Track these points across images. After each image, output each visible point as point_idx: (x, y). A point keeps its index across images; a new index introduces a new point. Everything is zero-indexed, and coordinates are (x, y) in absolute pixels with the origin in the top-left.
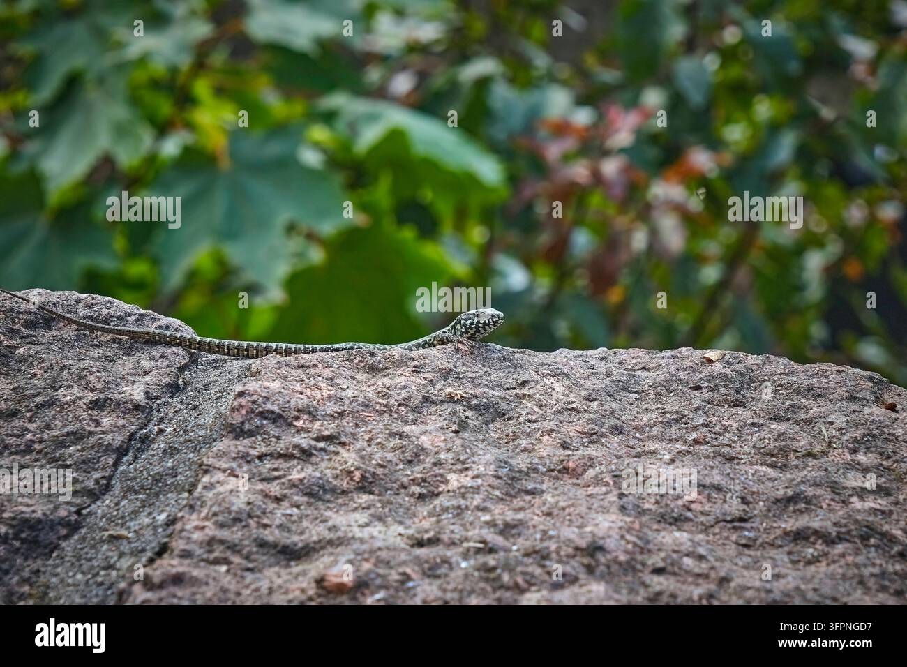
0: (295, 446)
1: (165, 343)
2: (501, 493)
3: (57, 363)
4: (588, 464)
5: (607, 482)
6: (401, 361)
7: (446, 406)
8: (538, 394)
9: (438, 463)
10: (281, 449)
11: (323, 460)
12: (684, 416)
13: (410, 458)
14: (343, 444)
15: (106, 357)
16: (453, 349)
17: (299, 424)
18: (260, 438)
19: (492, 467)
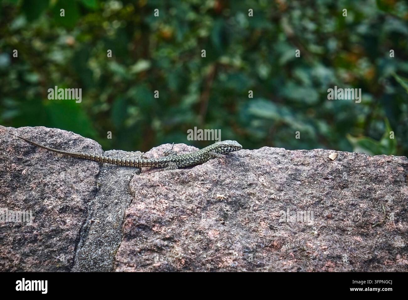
0: (155, 245)
1: (88, 159)
2: (246, 269)
3: (42, 181)
4: (283, 243)
5: (291, 255)
6: (196, 178)
7: (217, 204)
8: (257, 193)
9: (217, 250)
10: (149, 247)
11: (167, 252)
12: (322, 200)
13: (205, 247)
14: (175, 241)
15: (62, 168)
16: (217, 162)
17: (155, 229)
18: (139, 239)
19: (242, 252)
